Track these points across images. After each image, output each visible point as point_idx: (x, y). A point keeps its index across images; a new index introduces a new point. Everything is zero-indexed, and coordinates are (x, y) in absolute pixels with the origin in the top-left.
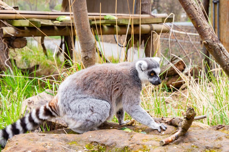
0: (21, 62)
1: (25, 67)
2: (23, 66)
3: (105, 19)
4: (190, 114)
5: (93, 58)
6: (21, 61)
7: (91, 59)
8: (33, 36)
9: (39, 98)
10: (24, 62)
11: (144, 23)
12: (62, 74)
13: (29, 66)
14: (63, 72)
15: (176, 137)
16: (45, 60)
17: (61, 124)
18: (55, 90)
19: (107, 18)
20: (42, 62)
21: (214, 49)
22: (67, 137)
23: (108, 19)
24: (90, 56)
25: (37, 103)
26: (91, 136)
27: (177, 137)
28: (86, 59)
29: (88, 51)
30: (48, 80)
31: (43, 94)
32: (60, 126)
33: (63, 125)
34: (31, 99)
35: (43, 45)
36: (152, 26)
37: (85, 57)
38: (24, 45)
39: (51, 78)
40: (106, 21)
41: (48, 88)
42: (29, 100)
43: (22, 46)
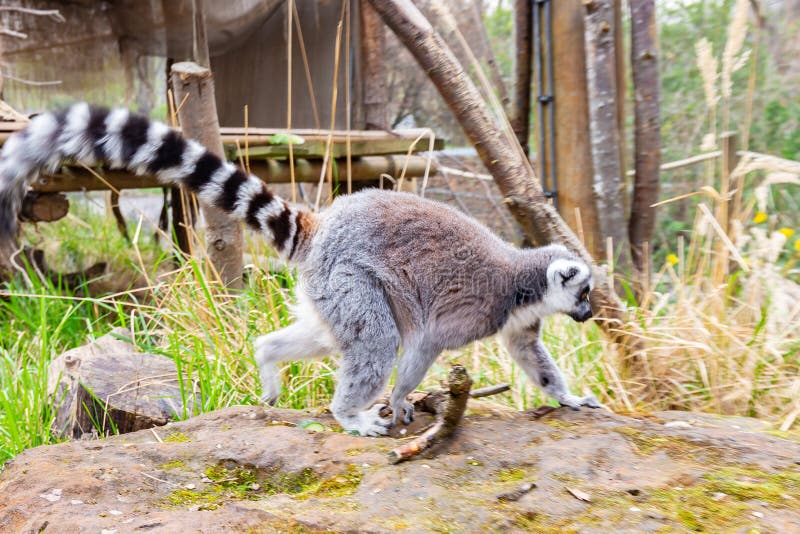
0: (60, 257)
1: (70, 268)
2: (64, 266)
3: (272, 142)
4: (459, 382)
5: (236, 246)
6: (57, 254)
7: (232, 246)
8: (84, 189)
9: (96, 350)
10: (67, 257)
11: (373, 151)
12: (157, 288)
13: (80, 266)
14: (157, 283)
15: (429, 441)
16: (123, 251)
17: (149, 416)
18: (138, 329)
19: (278, 141)
20: (114, 254)
21: (532, 217)
22: (158, 450)
23: (280, 144)
24: (228, 239)
25: (87, 365)
26: (219, 446)
27: (432, 441)
28: (217, 249)
29: (222, 227)
30: (119, 302)
31: (106, 339)
32: (148, 421)
33: (155, 419)
34: (73, 353)
35: (117, 212)
36: (391, 159)
37: (215, 243)
38: (61, 212)
39: (129, 299)
40: (272, 150)
41: (120, 324)
42: (69, 358)
43: (55, 215)
